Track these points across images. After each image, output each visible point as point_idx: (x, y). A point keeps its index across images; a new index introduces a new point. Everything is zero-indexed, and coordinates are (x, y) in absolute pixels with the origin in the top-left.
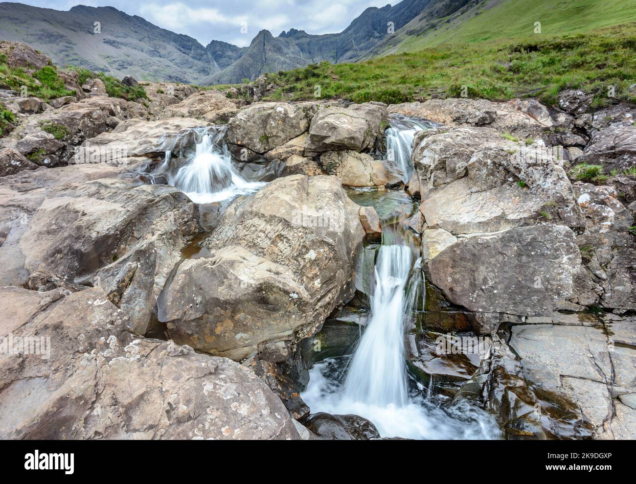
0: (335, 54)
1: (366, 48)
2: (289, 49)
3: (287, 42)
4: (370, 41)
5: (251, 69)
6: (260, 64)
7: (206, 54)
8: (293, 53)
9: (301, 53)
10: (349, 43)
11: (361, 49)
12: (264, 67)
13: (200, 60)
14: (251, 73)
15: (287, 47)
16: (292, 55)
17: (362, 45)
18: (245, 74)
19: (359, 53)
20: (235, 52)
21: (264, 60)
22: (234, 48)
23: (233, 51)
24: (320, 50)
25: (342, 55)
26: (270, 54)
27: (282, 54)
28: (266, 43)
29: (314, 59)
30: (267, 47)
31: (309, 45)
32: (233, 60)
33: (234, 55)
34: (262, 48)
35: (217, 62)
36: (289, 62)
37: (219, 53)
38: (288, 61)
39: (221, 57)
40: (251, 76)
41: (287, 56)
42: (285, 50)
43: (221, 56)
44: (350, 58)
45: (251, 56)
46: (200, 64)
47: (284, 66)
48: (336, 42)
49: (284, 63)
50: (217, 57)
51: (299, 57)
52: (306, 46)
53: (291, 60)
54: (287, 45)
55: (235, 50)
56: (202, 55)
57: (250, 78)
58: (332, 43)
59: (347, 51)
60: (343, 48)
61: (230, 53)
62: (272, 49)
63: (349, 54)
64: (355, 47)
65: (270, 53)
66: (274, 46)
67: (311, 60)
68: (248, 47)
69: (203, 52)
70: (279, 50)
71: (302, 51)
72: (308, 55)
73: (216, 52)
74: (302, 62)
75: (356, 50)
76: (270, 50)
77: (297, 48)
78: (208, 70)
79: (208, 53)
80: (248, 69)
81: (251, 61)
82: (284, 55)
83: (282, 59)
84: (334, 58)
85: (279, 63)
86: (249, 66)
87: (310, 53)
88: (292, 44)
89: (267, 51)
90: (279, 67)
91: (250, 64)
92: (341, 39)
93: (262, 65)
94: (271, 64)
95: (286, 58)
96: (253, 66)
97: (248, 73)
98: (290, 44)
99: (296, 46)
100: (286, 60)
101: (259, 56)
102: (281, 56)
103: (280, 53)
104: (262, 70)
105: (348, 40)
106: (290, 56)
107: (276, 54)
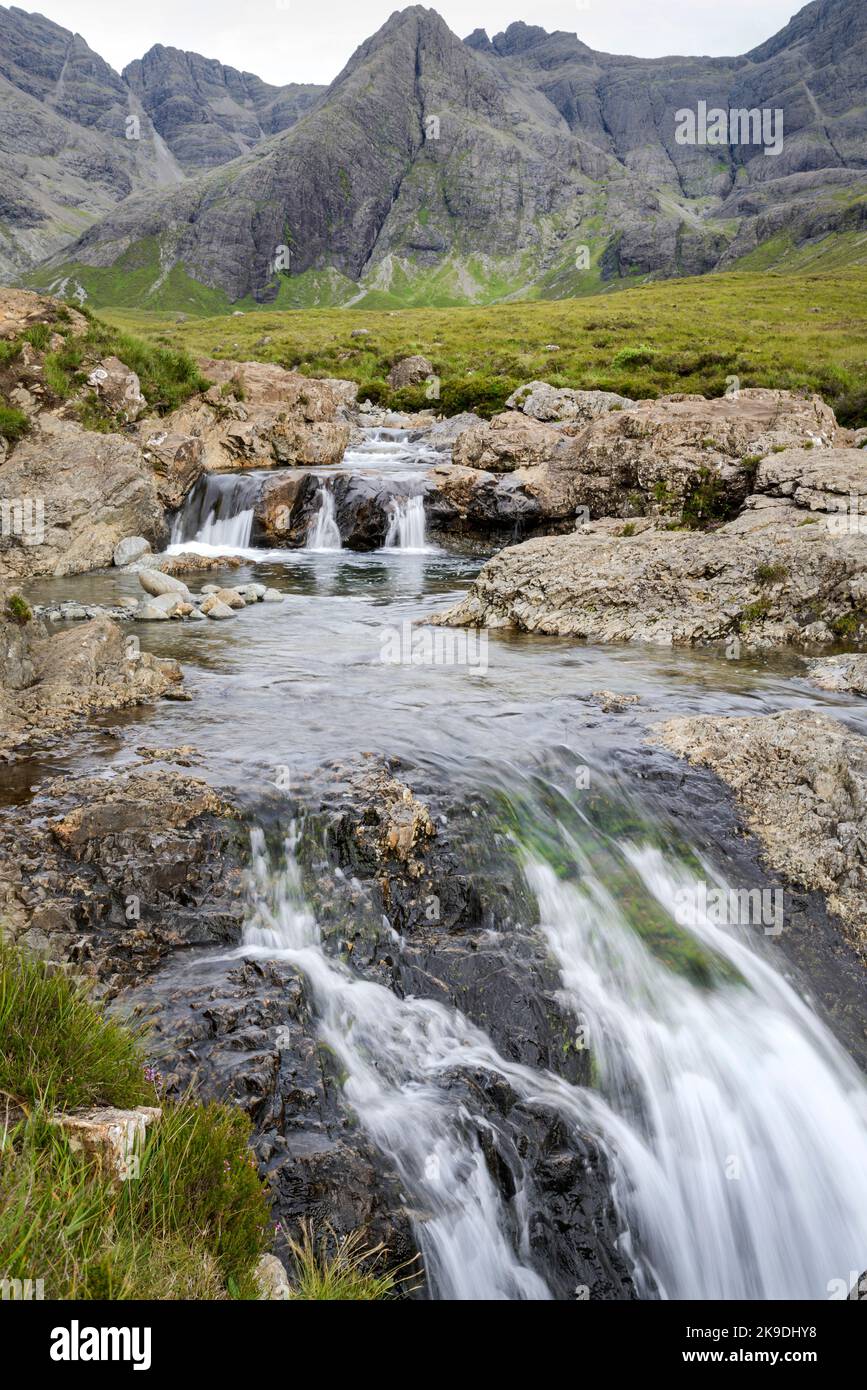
5: (356, 172)
6: (396, 155)
7: (123, 102)
10: (791, 98)
12: (417, 170)
13: (89, 122)
14: (357, 190)
18: (329, 193)
20: (249, 103)
21: (416, 137)
22: (245, 86)
23: (239, 98)
26: (443, 114)
27: (496, 119)
28: (428, 65)
29: (630, 157)
30: (432, 82)
31: (599, 93)
32: (238, 137)
33: (245, 113)
34: (406, 83)
35: (168, 138)
36: (533, 155)
37: (183, 99)
38: (528, 152)
39: (188, 120)
40: (355, 206)
41: (522, 127)
42: (512, 104)
43: (187, 115)
44: (806, 168)
46: (92, 141)
47: (513, 173)
48: (723, 92)
49: (513, 158)
50: (166, 116)
52: (590, 100)
53: (540, 150)
55: (251, 94)
56: (101, 103)
58: (706, 94)
61: (225, 105)
62: (454, 91)
63: (796, 146)
65: (445, 111)
66: (463, 82)
69: (111, 92)
70: (484, 98)
71: (570, 120)
72: (599, 134)
73: (168, 93)
75: (828, 132)
76: (443, 95)
77: (547, 105)
78: (125, 167)
79: (131, 98)
80: (344, 171)
81: (355, 137)
82: (510, 123)
83: (503, 140)
84: (721, 158)
85: (488, 158)
86: (347, 157)
87: (607, 129)
88: (523, 85)
89: (431, 99)
90: (487, 175)
91: (353, 152)
92: (747, 84)
93: (407, 160)
94: (448, 156)
95: (520, 136)
96: (365, 162)
97: (341, 190)
98: (515, 82)
99: (541, 96)
100: (521, 147)
101: (392, 119)
102: (495, 126)
103: (490, 114)
104: (405, 183)
105: (784, 87)
106: (538, 129)
107: (472, 113)
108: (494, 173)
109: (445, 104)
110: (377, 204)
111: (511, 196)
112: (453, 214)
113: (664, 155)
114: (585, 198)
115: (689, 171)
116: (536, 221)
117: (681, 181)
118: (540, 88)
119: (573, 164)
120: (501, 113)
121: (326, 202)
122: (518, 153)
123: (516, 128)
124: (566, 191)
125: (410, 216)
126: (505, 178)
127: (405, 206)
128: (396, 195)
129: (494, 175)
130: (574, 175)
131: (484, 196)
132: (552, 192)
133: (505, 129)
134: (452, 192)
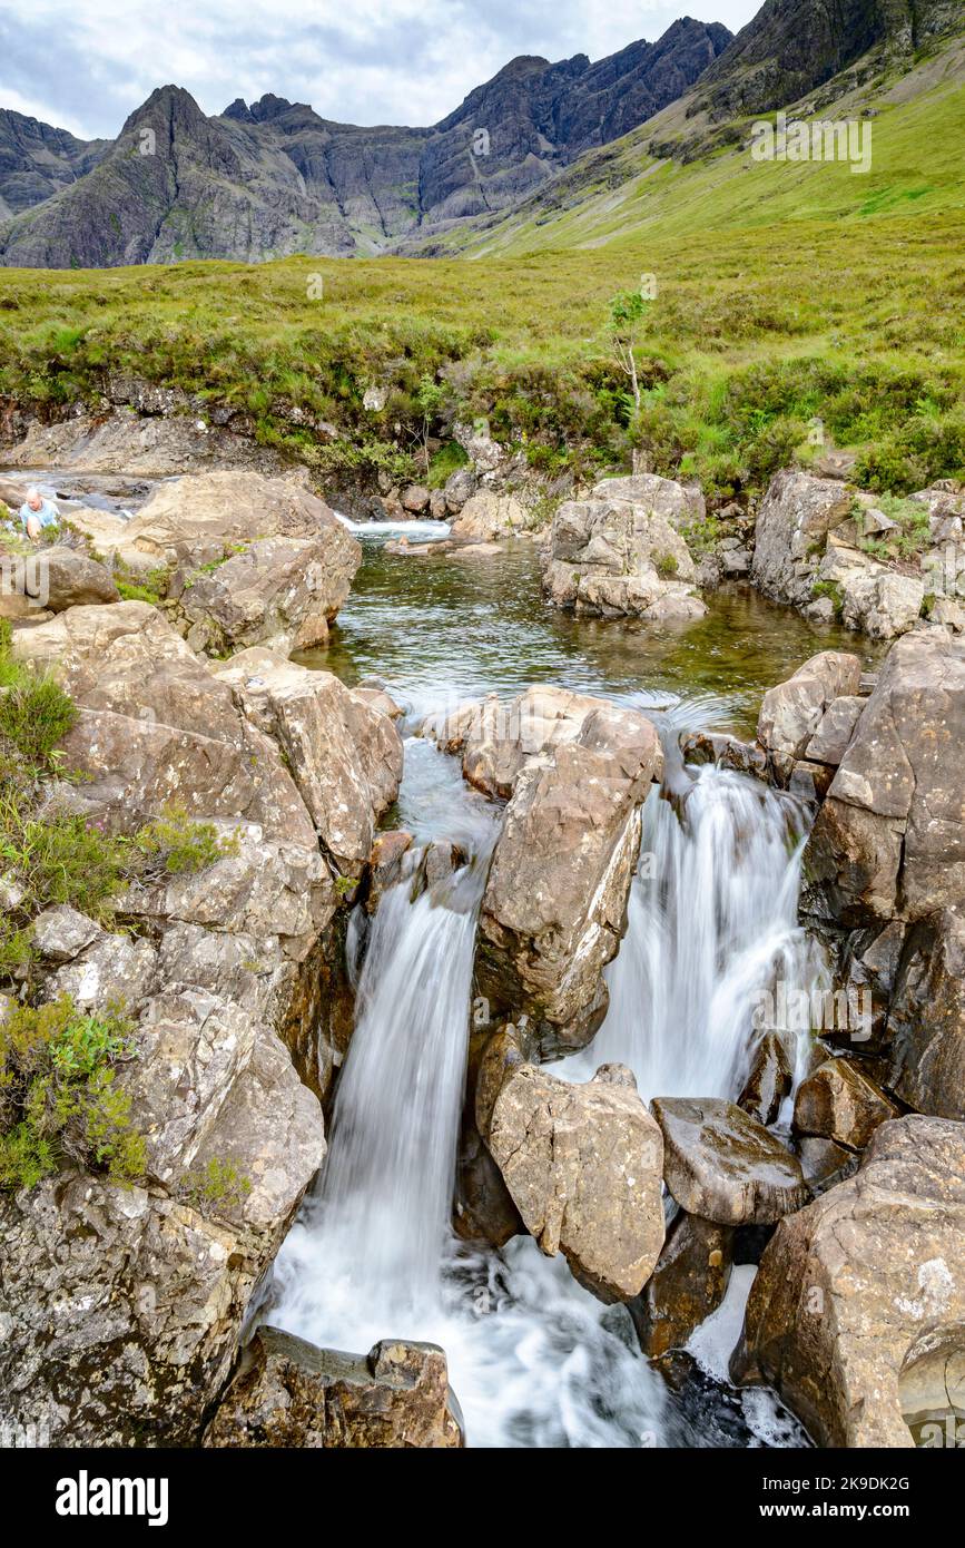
0: (414, 195)
1: (517, 186)
2: (259, 160)
3: (253, 139)
4: (526, 163)
5: (124, 217)
6: (157, 204)
8: (272, 176)
9: (301, 179)
10: (459, 163)
11: (498, 189)
12: (173, 215)
14: (126, 231)
15: (253, 152)
16: (269, 184)
17: (501, 174)
18: (104, 233)
19: (493, 199)
20: (63, 154)
21: (173, 189)
22: (59, 140)
23: (55, 150)
24: (365, 175)
25: (438, 199)
26: (191, 172)
27: (234, 176)
28: (180, 134)
29: (347, 206)
30: (183, 148)
31: (325, 154)
32: (55, 182)
33: (61, 163)
36: (261, 205)
38: (257, 202)
39: (13, 168)
40: (125, 243)
41: (254, 183)
42: (247, 165)
43: (11, 164)
44: (465, 213)
45: (121, 170)
47: (244, 218)
48: (416, 154)
49: (244, 206)
51: (294, 191)
52: (318, 159)
53: (267, 200)
54: (254, 146)
55: (65, 147)
57: (121, 249)
58: (404, 156)
59: (453, 187)
60: (440, 178)
61: (44, 156)
62: (200, 155)
63: (460, 198)
64: (479, 179)
65: (194, 169)
66: (207, 146)
67: (335, 205)
68: (115, 142)
70: (225, 161)
71: (305, 175)
72: (325, 187)
74: (305, 211)
75: (482, 188)
76: (191, 158)
77: (288, 163)
80: (115, 217)
81: (123, 189)
82: (244, 179)
83: (238, 192)
84: (412, 206)
85: (225, 206)
86: (117, 205)
87: (332, 183)
88: (270, 147)
89: (182, 160)
90: (225, 220)
91: (121, 201)
92: (433, 150)
93: (165, 208)
94: (196, 204)
95: (251, 190)
96: (132, 209)
97: (113, 230)
98: (264, 144)
99: (283, 155)
100: (252, 198)
101: (153, 177)
102: (233, 182)
103: (229, 173)
104: (164, 225)
105: (455, 153)
106: (265, 184)
107: (214, 172)
108: (230, 218)
109: (193, 165)
110: (143, 241)
111: (242, 235)
112: (201, 249)
113: (371, 203)
114: (298, 237)
115: (389, 216)
116: (261, 254)
117: (383, 223)
118: (283, 149)
119: (292, 211)
120: (238, 172)
121: (102, 240)
122: (249, 203)
123: (248, 184)
124: (285, 232)
125: (168, 250)
126: (238, 222)
127: (164, 243)
128: (158, 234)
129: (230, 219)
130: (292, 220)
131: (223, 235)
132: (274, 232)
133: (240, 184)
134: (199, 232)
